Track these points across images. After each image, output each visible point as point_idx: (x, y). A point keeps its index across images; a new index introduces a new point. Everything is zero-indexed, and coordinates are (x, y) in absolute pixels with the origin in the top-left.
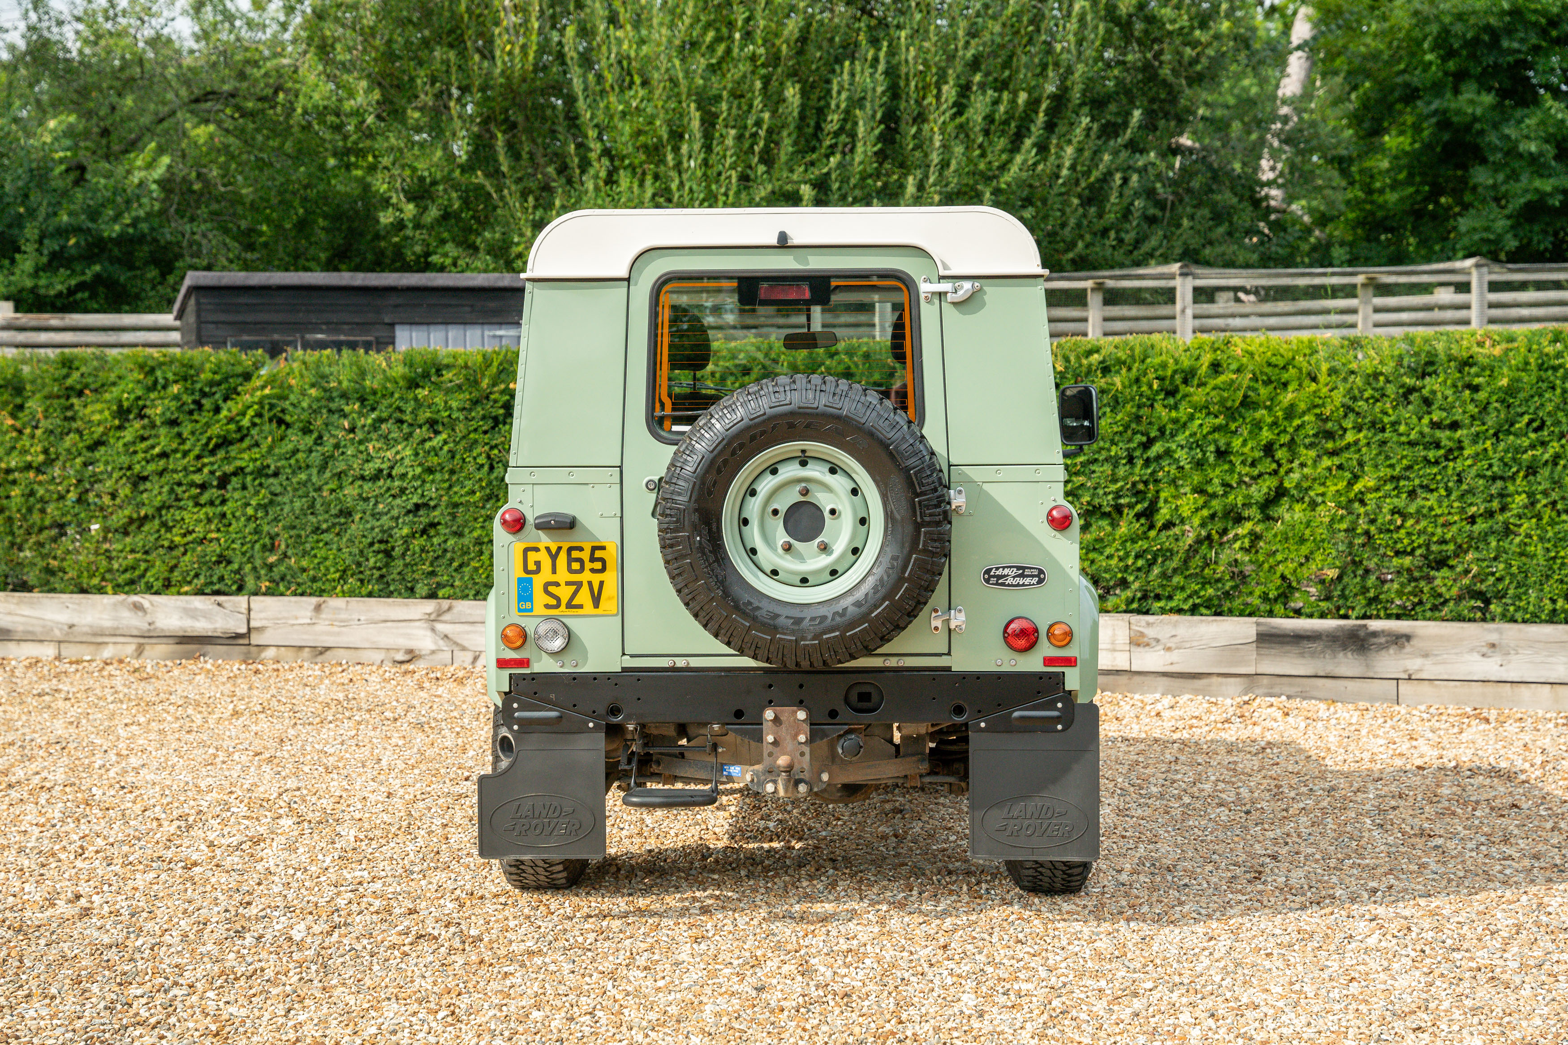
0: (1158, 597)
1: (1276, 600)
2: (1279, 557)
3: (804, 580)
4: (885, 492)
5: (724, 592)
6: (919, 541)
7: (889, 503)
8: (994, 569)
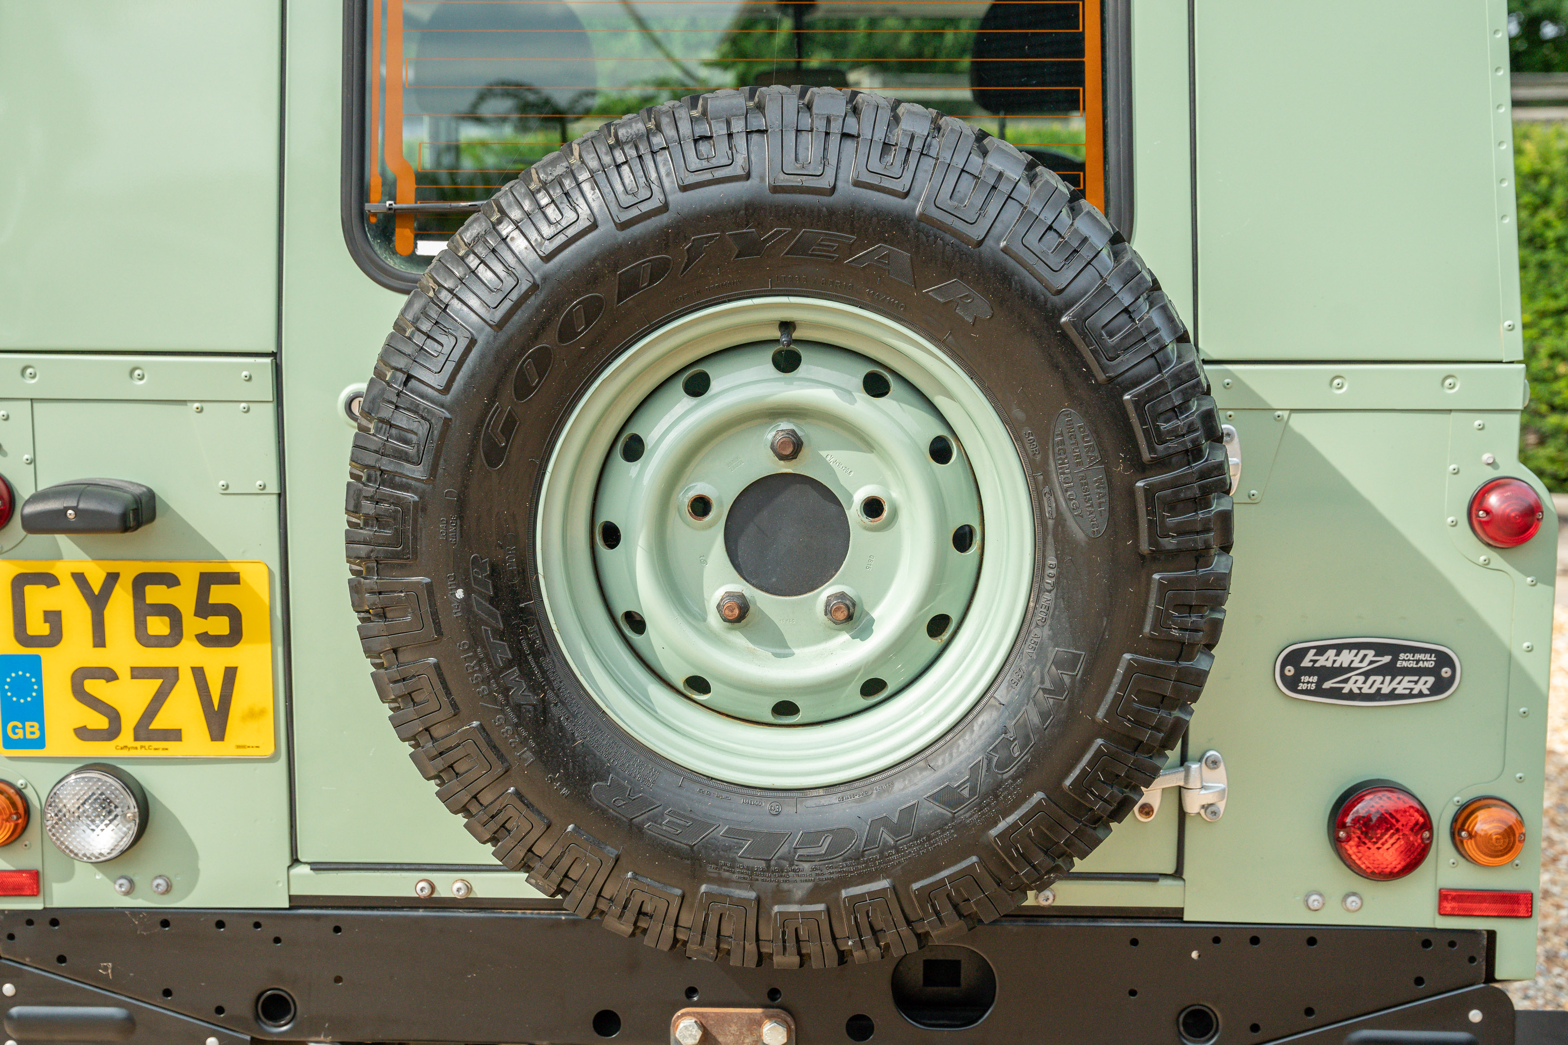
3: (785, 709)
4: (1038, 458)
5: (538, 753)
6: (1145, 611)
7: (1052, 492)
8: (1313, 651)
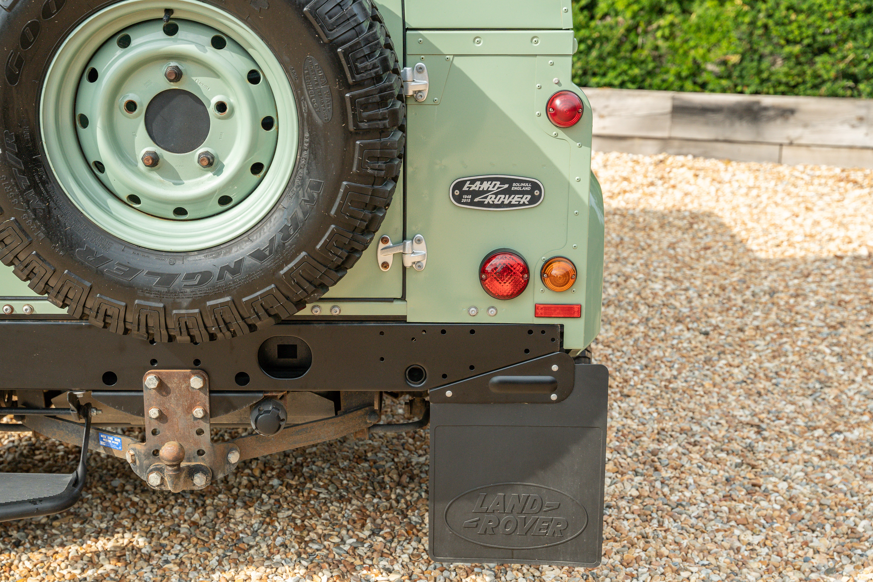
0: (594, 74)
1: (686, 78)
2: (692, 43)
3: (180, 212)
4: (297, 81)
5: (47, 234)
6: (353, 161)
7: (305, 99)
8: (468, 182)
